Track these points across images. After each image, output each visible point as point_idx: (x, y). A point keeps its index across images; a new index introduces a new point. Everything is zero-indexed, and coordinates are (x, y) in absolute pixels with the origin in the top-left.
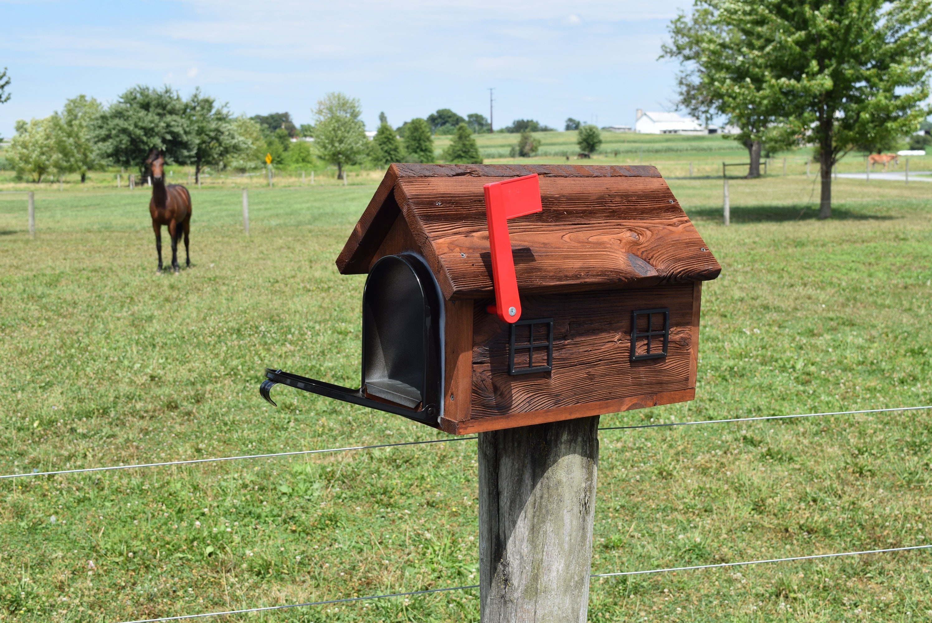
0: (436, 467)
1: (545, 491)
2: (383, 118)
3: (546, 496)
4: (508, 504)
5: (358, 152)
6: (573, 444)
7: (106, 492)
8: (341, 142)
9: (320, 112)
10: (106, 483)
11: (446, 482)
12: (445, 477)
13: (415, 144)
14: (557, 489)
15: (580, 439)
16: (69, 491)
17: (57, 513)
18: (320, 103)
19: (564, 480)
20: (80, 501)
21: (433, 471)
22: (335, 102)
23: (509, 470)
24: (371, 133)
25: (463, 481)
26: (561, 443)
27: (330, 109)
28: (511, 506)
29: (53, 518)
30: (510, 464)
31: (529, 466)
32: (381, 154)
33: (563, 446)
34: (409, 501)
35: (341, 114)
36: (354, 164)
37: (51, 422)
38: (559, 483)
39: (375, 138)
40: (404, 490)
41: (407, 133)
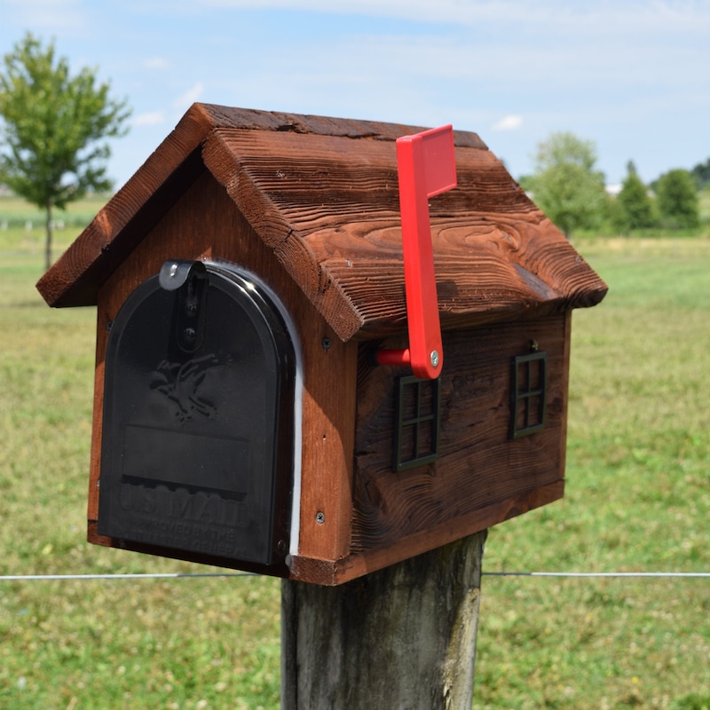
0: (574, 649)
1: (364, 670)
2: (631, 167)
3: (364, 678)
4: (310, 686)
5: (592, 213)
6: (416, 591)
7: (104, 650)
8: (569, 198)
9: (541, 158)
10: (107, 637)
11: (585, 673)
12: (583, 666)
13: (672, 203)
14: (386, 668)
15: (430, 584)
16: (56, 643)
17: (30, 674)
18: (541, 146)
19: (399, 652)
20: (64, 660)
21: (567, 655)
22: (562, 145)
23: (311, 629)
24: (614, 188)
25: (610, 673)
26: (393, 587)
27: (556, 154)
28: (312, 691)
29: (22, 682)
30: (312, 619)
31: (338, 624)
32: (624, 215)
33: (396, 593)
34: (522, 697)
35: (570, 161)
36: (588, 228)
37: (67, 548)
38: (390, 656)
39: (620, 195)
40: (517, 680)
41: (662, 189)
